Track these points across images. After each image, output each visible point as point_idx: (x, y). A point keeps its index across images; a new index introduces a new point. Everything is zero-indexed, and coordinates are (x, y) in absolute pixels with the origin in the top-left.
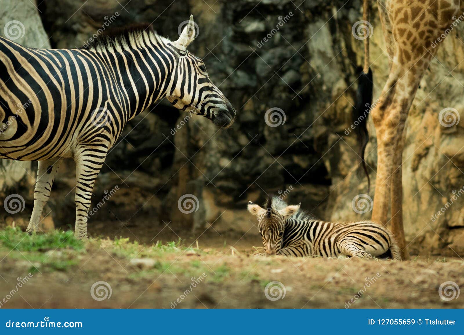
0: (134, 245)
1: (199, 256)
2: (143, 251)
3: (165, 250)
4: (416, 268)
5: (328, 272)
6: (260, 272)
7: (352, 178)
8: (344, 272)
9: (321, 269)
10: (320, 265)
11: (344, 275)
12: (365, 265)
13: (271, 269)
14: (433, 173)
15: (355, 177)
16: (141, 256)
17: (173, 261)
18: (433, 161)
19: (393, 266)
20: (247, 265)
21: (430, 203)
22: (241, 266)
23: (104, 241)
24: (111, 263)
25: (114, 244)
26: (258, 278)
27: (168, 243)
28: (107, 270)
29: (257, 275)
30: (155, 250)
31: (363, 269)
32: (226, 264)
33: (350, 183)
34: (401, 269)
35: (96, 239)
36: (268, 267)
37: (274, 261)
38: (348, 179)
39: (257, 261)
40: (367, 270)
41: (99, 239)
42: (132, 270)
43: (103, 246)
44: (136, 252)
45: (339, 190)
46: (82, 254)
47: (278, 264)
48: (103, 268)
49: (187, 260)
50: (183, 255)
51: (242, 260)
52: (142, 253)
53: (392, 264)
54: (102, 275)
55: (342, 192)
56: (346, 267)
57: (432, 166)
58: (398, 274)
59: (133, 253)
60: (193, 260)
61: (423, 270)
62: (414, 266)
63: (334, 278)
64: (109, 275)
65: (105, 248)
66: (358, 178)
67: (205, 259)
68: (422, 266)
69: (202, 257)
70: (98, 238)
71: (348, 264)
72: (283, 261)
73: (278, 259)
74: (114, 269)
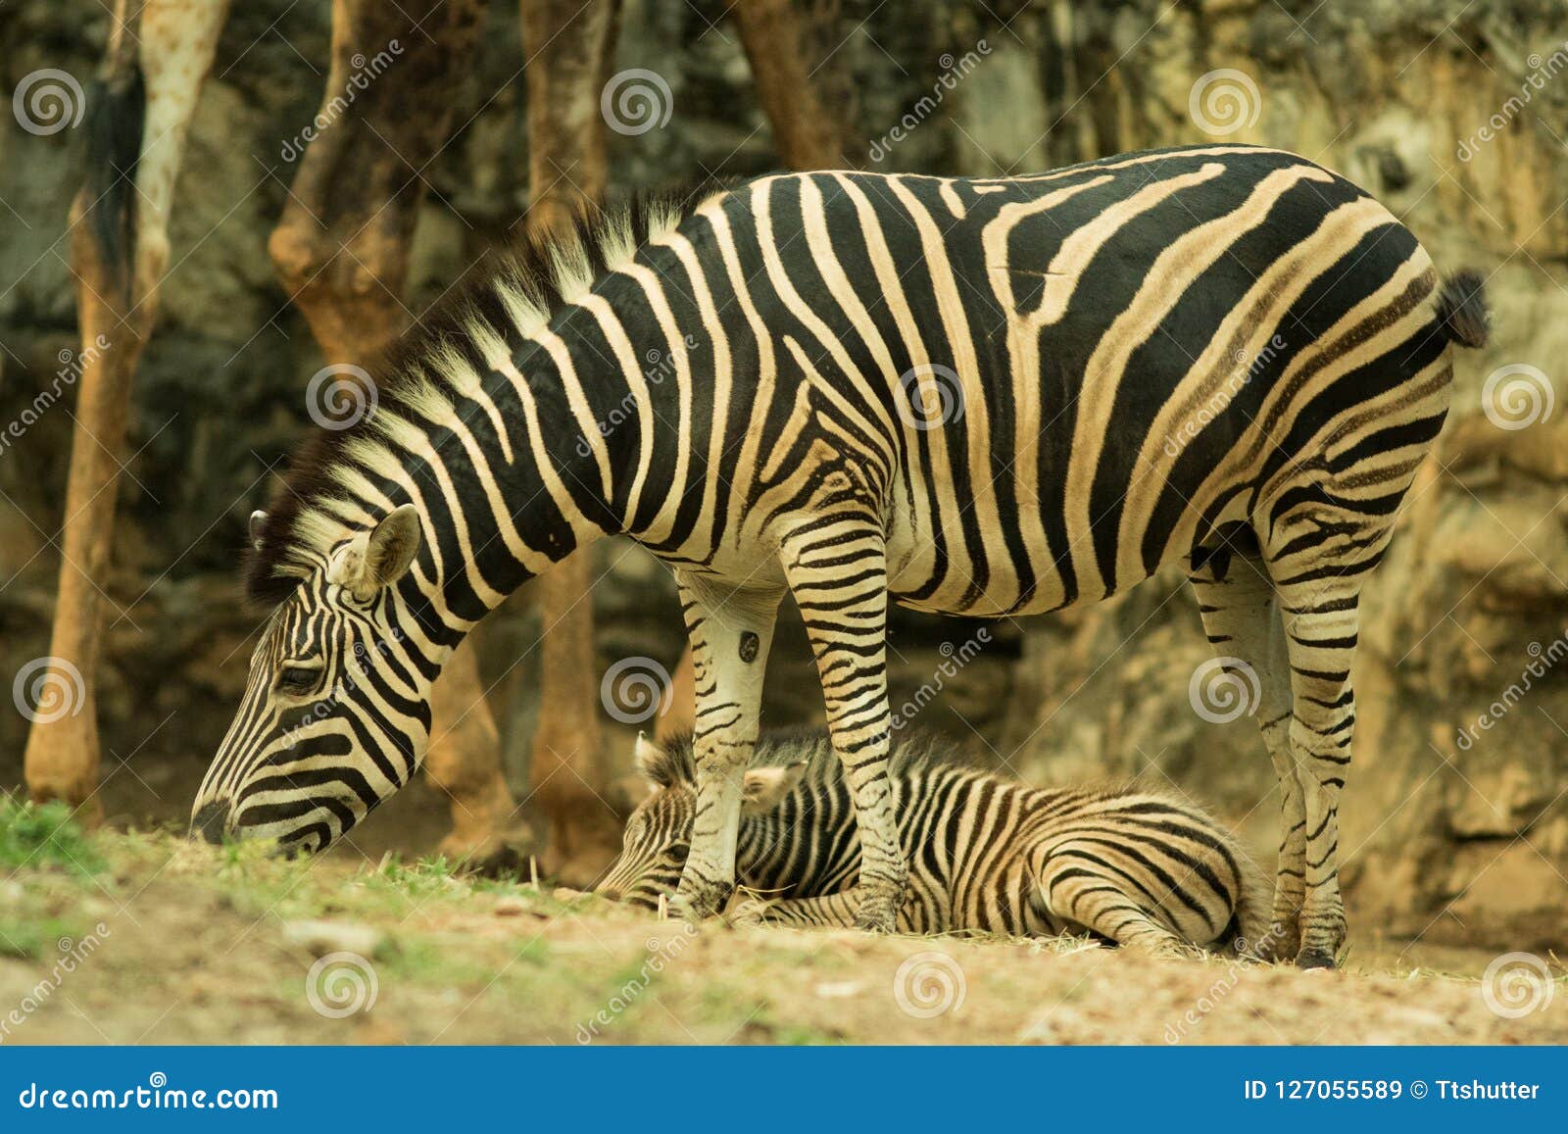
0: (294, 864)
1: (542, 917)
2: (330, 892)
3: (412, 888)
4: (1365, 1000)
5: (1034, 1001)
6: (775, 991)
7: (1102, 634)
8: (1095, 1003)
9: (1006, 991)
10: (1002, 974)
11: (1092, 1015)
12: (1172, 982)
13: (816, 980)
14: (1403, 631)
15: (1113, 635)
16: (322, 909)
17: (443, 936)
18: (1406, 588)
19: (1279, 989)
20: (727, 963)
21: (1388, 740)
22: (702, 965)
23: (183, 844)
24: (212, 936)
25: (219, 860)
26: (769, 1017)
27: (421, 859)
28: (196, 962)
29: (763, 1004)
30: (378, 890)
31: (1166, 995)
32: (647, 955)
33: (1093, 654)
34: (1310, 1002)
35: (154, 836)
36: (804, 974)
37: (826, 951)
38: (1084, 643)
39: (763, 948)
40: (1180, 1002)
41: (162, 837)
42: (288, 966)
43: (179, 863)
44: (303, 894)
45: (1051, 679)
46: (98, 894)
47: (842, 965)
48: (177, 952)
49: (497, 931)
50: (481, 910)
51: (706, 943)
52: (327, 900)
53: (1275, 982)
54: (174, 979)
55: (1060, 688)
56: (1102, 985)
57: (1400, 603)
58: (1298, 1022)
59: (292, 897)
60: (522, 936)
61: (1392, 1011)
62: (1358, 991)
63: (1055, 1027)
64: (201, 980)
65: (186, 872)
66: (1123, 635)
67: (568, 930)
68: (1390, 994)
69: (554, 923)
70: (159, 832)
71: (1110, 976)
72: (863, 952)
73: (844, 943)
74: (220, 960)
